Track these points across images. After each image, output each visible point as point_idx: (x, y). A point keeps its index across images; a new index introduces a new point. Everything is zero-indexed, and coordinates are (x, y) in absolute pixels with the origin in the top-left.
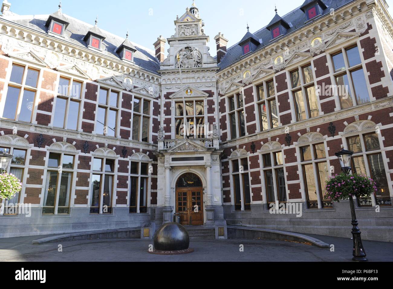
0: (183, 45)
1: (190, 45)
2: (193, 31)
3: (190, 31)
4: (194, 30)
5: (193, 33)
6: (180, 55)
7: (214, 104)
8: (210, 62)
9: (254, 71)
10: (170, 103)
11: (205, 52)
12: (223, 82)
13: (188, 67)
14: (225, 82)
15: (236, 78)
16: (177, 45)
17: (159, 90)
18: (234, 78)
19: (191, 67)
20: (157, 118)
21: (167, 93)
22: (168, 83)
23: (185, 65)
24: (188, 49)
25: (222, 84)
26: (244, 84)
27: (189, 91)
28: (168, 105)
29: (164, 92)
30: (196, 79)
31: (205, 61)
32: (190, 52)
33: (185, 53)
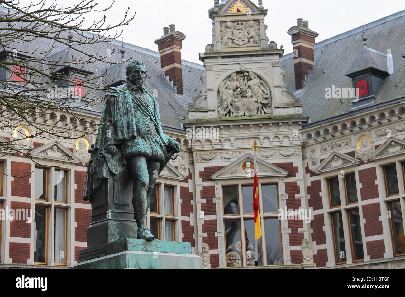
0: (232, 66)
1: (246, 67)
2: (251, 35)
3: (244, 35)
4: (252, 33)
5: (251, 40)
6: (227, 88)
7: (298, 192)
8: (288, 104)
9: (378, 139)
10: (213, 188)
11: (276, 84)
12: (315, 146)
13: (244, 115)
14: (318, 148)
15: (343, 145)
16: (220, 67)
17: (188, 163)
18: (338, 143)
19: (250, 116)
20: (189, 220)
21: (205, 168)
22: (206, 148)
23: (237, 109)
24: (242, 75)
25: (313, 151)
26: (359, 159)
27: (248, 164)
28: (208, 193)
29: (200, 167)
30: (262, 141)
31: (277, 102)
32: (246, 81)
33: (235, 84)
